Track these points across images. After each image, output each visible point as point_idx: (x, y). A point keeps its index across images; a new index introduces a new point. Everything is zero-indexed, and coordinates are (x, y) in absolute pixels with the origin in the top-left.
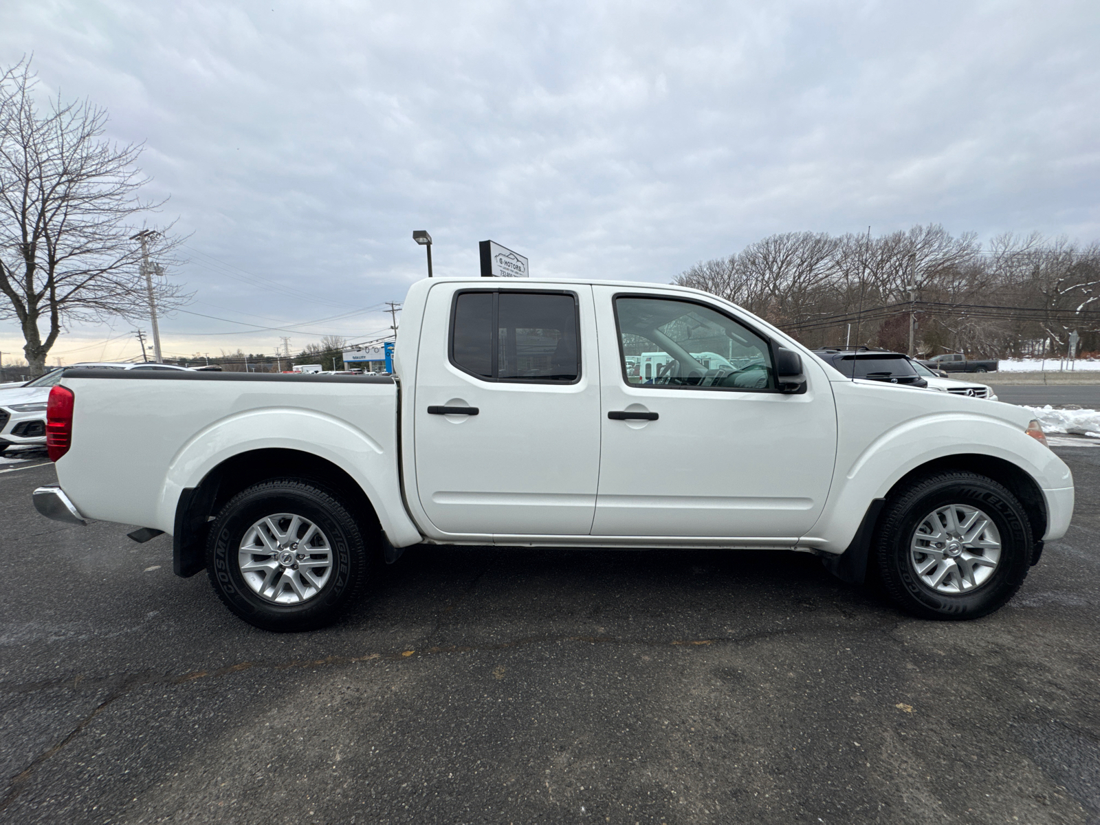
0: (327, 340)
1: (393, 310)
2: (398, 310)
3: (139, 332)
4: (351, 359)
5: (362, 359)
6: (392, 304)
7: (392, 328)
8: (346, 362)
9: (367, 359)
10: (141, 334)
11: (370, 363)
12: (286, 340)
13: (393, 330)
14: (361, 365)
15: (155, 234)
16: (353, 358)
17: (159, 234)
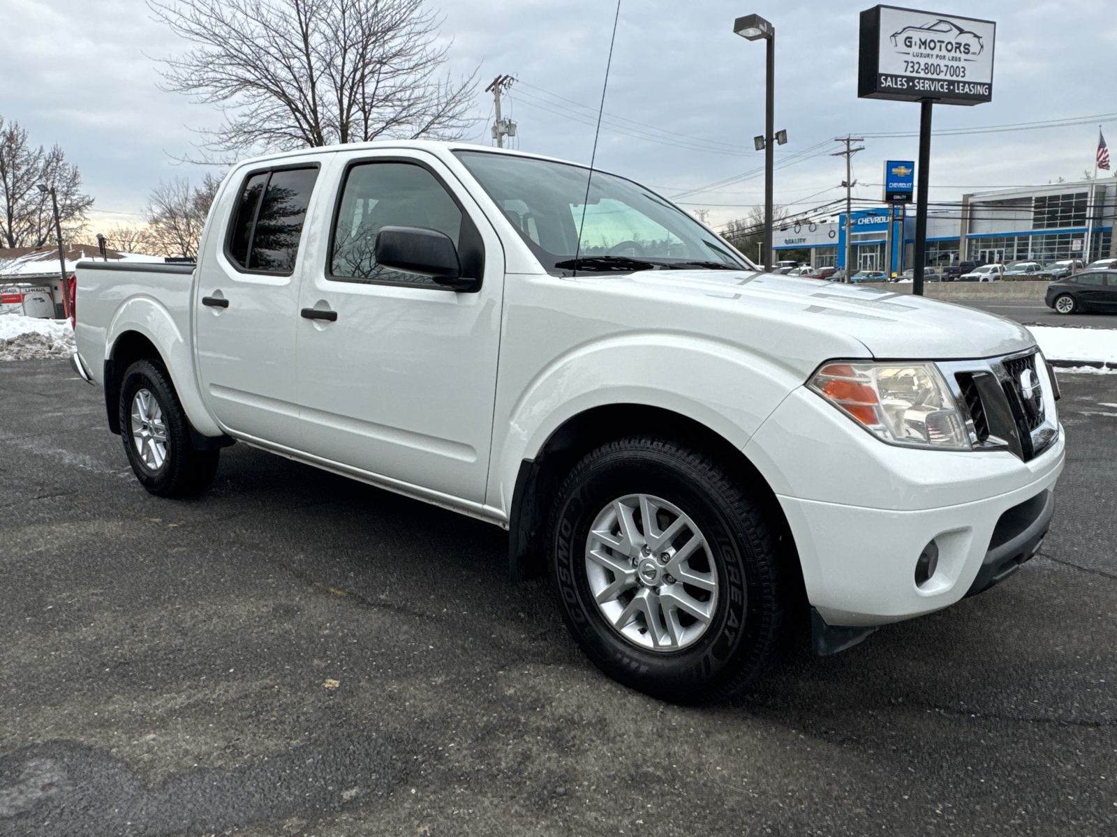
1: (848, 152)
4: (783, 244)
5: (800, 244)
6: (848, 140)
7: (844, 184)
8: (775, 248)
9: (807, 243)
11: (813, 251)
13: (846, 189)
15: (508, 79)
16: (786, 242)
17: (513, 79)
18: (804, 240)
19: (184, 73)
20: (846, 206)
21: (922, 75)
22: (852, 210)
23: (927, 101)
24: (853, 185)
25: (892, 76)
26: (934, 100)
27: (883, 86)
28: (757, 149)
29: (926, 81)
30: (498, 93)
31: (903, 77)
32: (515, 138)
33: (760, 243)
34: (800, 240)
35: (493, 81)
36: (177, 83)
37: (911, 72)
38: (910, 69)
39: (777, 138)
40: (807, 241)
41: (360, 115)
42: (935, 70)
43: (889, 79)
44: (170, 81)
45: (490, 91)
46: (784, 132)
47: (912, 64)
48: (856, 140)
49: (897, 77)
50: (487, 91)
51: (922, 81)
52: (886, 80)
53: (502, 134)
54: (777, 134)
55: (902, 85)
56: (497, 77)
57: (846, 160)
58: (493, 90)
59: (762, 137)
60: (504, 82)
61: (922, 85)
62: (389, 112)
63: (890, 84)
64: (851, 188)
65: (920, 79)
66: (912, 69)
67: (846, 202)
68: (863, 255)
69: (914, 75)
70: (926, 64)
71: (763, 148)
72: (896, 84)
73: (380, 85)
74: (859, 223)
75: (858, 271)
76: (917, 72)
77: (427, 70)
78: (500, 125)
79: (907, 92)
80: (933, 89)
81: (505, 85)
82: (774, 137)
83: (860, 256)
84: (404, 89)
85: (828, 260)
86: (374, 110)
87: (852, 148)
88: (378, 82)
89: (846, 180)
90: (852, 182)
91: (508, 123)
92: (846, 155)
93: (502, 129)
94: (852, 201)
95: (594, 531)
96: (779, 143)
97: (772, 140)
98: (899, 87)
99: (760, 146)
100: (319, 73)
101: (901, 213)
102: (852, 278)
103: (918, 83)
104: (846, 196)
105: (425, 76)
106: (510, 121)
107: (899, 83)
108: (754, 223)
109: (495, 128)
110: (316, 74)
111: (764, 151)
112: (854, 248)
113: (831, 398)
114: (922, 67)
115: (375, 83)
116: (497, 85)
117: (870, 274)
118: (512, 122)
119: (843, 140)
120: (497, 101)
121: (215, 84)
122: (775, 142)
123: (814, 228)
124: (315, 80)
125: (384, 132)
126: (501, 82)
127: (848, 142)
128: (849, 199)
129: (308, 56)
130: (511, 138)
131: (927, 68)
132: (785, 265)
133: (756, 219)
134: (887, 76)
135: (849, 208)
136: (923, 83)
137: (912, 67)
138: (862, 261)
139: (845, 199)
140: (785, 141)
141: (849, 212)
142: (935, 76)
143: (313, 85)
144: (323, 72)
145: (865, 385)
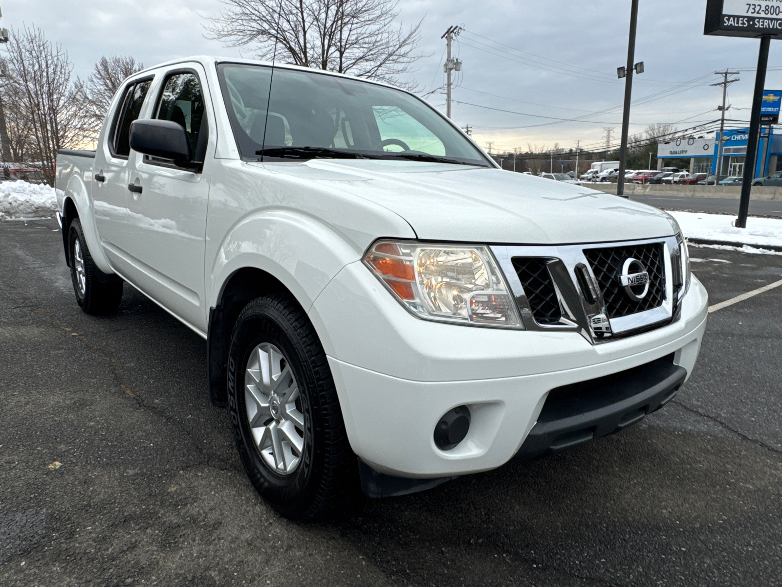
0: (653, 130)
1: (725, 83)
2: (732, 81)
3: (467, 128)
4: (667, 154)
5: (682, 155)
6: (726, 74)
7: (720, 108)
8: (660, 158)
9: (688, 154)
10: (469, 129)
11: (692, 160)
12: (609, 131)
13: (721, 112)
14: (681, 163)
15: (458, 28)
16: (671, 152)
17: (461, 28)
18: (686, 151)
19: (219, 26)
20: (720, 126)
21: (763, 15)
22: (724, 128)
23: (766, 37)
24: (727, 109)
25: (734, 17)
26: (772, 36)
27: (725, 24)
28: (619, 77)
29: (765, 21)
30: (449, 39)
31: (744, 17)
32: (460, 72)
33: (651, 153)
34: (682, 152)
35: (446, 30)
36: (213, 33)
37: (752, 13)
38: (751, 10)
39: (636, 69)
40: (688, 152)
41: (337, 54)
42: (775, 10)
43: (732, 19)
44: (209, 32)
45: (444, 38)
46: (642, 63)
47: (754, 7)
48: (733, 73)
49: (738, 17)
50: (442, 38)
51: (761, 20)
52: (728, 20)
53: (451, 69)
54: (637, 64)
55: (743, 23)
56: (449, 27)
57: (723, 89)
58: (446, 37)
59: (624, 67)
60: (455, 31)
61: (761, 23)
62: (357, 52)
63: (733, 23)
64: (726, 112)
65: (760, 18)
66: (753, 11)
67: (720, 122)
68: (733, 164)
69: (755, 15)
70: (767, 6)
71: (624, 76)
72: (738, 23)
73: (352, 33)
74: (732, 139)
75: (727, 177)
76: (758, 13)
77: (386, 22)
78: (450, 62)
79: (747, 28)
80: (771, 27)
81: (455, 33)
82: (634, 68)
83: (731, 165)
84: (370, 35)
85: (705, 168)
86: (347, 51)
87: (729, 79)
88: (350, 31)
89: (721, 105)
90: (726, 106)
91: (455, 61)
92: (723, 85)
93: (450, 65)
94: (725, 122)
95: (249, 370)
96: (637, 73)
97: (632, 70)
98: (740, 25)
99: (622, 75)
100: (309, 24)
101: (767, 131)
102: (720, 182)
103: (758, 22)
104: (721, 118)
105: (385, 26)
106: (457, 60)
107: (740, 22)
108: (649, 137)
109: (446, 65)
110: (307, 25)
111: (624, 79)
112: (726, 158)
113: (379, 274)
114: (763, 8)
115: (349, 32)
116: (450, 33)
117: (736, 179)
118: (459, 61)
119: (721, 73)
120: (449, 45)
121: (239, 34)
122: (634, 71)
123: (692, 143)
124: (306, 29)
125: (354, 67)
126: (453, 31)
127: (726, 75)
128: (723, 120)
129: (302, 13)
130: (457, 72)
131: (767, 10)
132: (668, 170)
133: (650, 135)
134: (730, 16)
135: (722, 127)
136: (763, 22)
137: (754, 9)
138: (732, 169)
139: (718, 120)
140: (642, 71)
141: (722, 130)
142: (774, 16)
143: (305, 33)
144: (312, 24)
145: (408, 263)
